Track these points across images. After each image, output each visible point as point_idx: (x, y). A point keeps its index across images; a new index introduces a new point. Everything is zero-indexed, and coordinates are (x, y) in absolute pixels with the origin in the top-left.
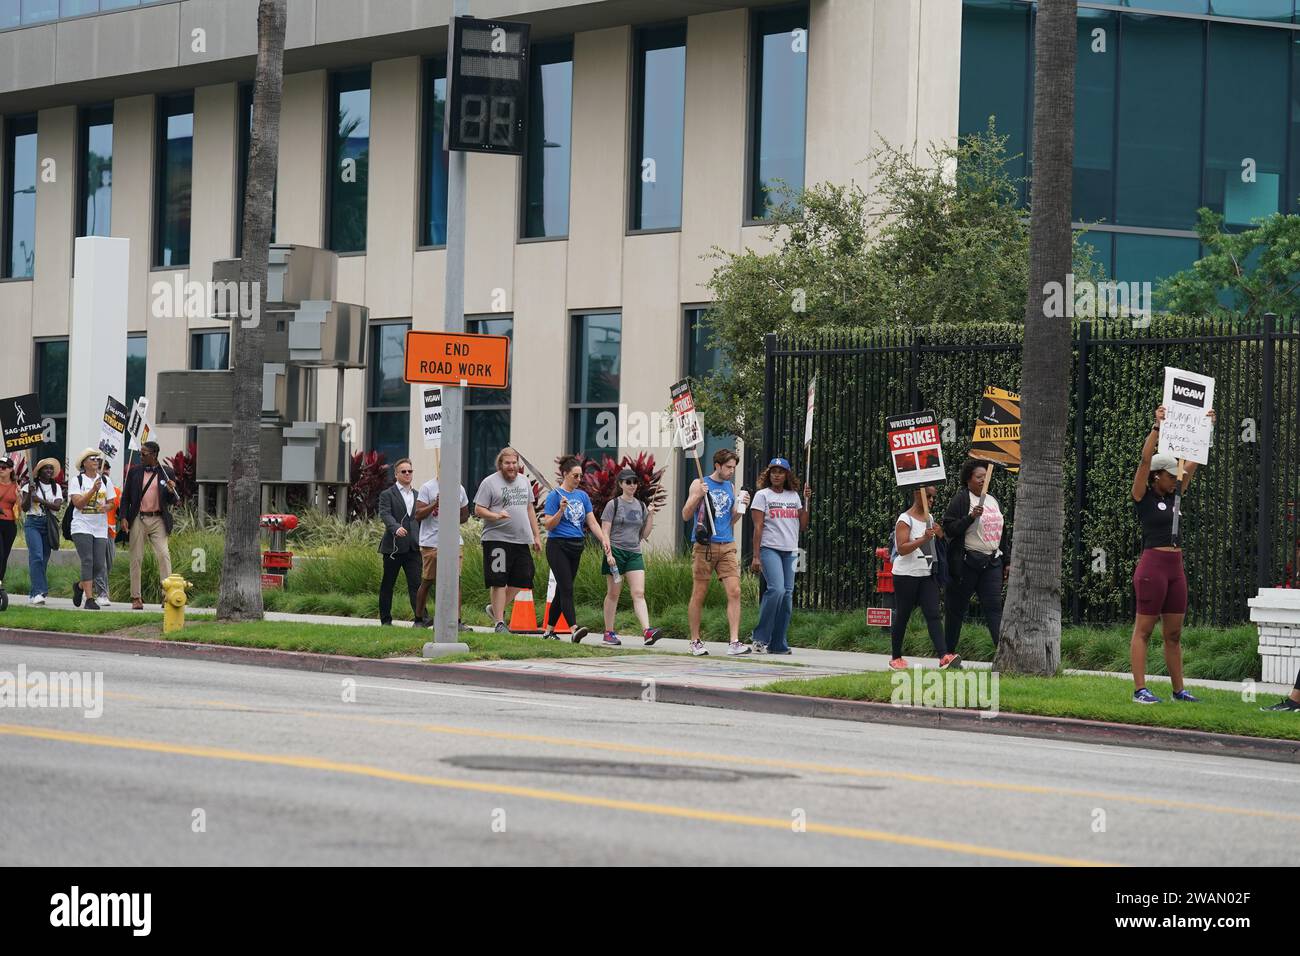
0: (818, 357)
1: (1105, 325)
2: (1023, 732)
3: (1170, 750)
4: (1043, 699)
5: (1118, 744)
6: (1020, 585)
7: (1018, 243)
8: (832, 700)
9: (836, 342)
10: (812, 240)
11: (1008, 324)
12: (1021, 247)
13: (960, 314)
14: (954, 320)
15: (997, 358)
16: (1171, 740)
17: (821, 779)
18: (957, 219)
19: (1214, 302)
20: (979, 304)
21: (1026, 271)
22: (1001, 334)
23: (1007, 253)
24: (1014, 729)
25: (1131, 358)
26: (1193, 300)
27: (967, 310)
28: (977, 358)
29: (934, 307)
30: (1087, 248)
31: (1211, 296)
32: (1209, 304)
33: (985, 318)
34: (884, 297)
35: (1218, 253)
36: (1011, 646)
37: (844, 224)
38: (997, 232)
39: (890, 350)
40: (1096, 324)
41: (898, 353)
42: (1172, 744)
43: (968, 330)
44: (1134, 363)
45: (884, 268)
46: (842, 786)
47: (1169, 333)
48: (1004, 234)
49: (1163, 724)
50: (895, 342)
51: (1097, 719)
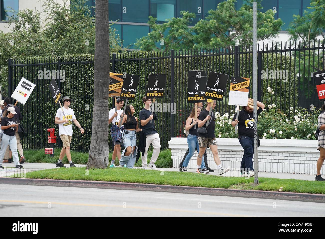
0: (26, 67)
1: (120, 54)
2: (97, 187)
3: (144, 191)
4: (103, 176)
5: (128, 190)
6: (95, 139)
7: (91, 28)
8: (34, 179)
9: (32, 61)
10: (23, 28)
11: (89, 55)
12: (93, 30)
13: (73, 52)
14: (71, 54)
15: (86, 66)
16: (145, 188)
17: (33, 206)
18: (71, 21)
19: (155, 47)
20: (79, 48)
21: (94, 38)
22: (87, 58)
23: (88, 31)
24: (94, 186)
25: (129, 65)
26: (148, 46)
27: (76, 50)
28: (79, 66)
29: (64, 50)
30: (114, 29)
31: (154, 45)
32: (153, 47)
33: (82, 53)
34: (48, 46)
35: (156, 30)
36: (93, 159)
37: (33, 22)
38: (85, 25)
39: (51, 64)
40: (118, 54)
41: (53, 65)
42: (145, 189)
43: (76, 57)
44: (130, 67)
45: (48, 37)
46: (38, 208)
47: (141, 57)
48: (87, 25)
49: (142, 182)
50: (52, 61)
51: (121, 182)
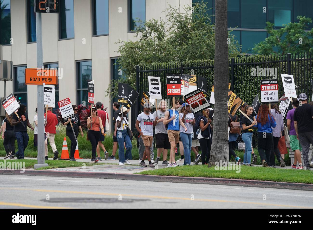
0: (152, 72)
1: (239, 59)
2: (219, 183)
3: (263, 187)
4: (224, 173)
5: (248, 186)
6: (216, 139)
7: (212, 35)
8: (160, 176)
9: (158, 67)
10: (149, 36)
11: (209, 60)
12: (213, 36)
13: (195, 57)
14: (193, 59)
15: (206, 70)
16: (264, 184)
17: (159, 200)
18: (193, 28)
19: (272, 51)
20: (200, 54)
21: (214, 44)
22: (207, 63)
23: (208, 38)
24: (216, 183)
25: (247, 69)
26: (266, 50)
27: (197, 56)
28: (200, 70)
29: (187, 56)
30: (232, 36)
31: (271, 49)
32: (270, 51)
33: (202, 58)
34: (171, 53)
35: (273, 35)
36: (214, 157)
37: (158, 31)
38: (205, 32)
39: (174, 69)
40: (236, 59)
41: (176, 70)
42: (264, 186)
43: (197, 62)
45: (171, 44)
46: (164, 202)
47: (258, 61)
48: (207, 32)
49: (261, 179)
50: (175, 67)
51: (241, 179)
